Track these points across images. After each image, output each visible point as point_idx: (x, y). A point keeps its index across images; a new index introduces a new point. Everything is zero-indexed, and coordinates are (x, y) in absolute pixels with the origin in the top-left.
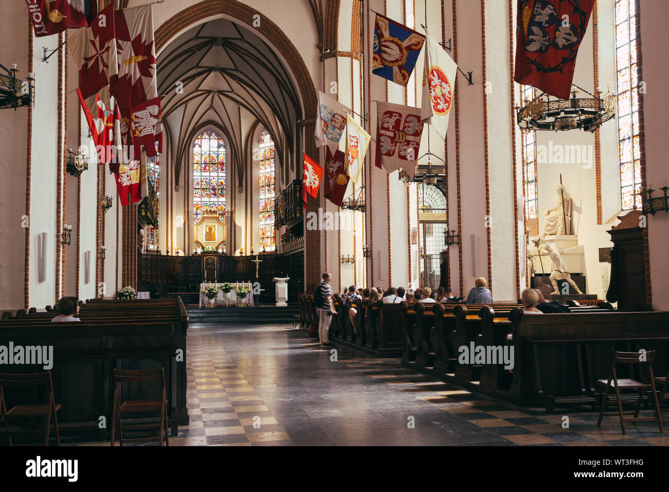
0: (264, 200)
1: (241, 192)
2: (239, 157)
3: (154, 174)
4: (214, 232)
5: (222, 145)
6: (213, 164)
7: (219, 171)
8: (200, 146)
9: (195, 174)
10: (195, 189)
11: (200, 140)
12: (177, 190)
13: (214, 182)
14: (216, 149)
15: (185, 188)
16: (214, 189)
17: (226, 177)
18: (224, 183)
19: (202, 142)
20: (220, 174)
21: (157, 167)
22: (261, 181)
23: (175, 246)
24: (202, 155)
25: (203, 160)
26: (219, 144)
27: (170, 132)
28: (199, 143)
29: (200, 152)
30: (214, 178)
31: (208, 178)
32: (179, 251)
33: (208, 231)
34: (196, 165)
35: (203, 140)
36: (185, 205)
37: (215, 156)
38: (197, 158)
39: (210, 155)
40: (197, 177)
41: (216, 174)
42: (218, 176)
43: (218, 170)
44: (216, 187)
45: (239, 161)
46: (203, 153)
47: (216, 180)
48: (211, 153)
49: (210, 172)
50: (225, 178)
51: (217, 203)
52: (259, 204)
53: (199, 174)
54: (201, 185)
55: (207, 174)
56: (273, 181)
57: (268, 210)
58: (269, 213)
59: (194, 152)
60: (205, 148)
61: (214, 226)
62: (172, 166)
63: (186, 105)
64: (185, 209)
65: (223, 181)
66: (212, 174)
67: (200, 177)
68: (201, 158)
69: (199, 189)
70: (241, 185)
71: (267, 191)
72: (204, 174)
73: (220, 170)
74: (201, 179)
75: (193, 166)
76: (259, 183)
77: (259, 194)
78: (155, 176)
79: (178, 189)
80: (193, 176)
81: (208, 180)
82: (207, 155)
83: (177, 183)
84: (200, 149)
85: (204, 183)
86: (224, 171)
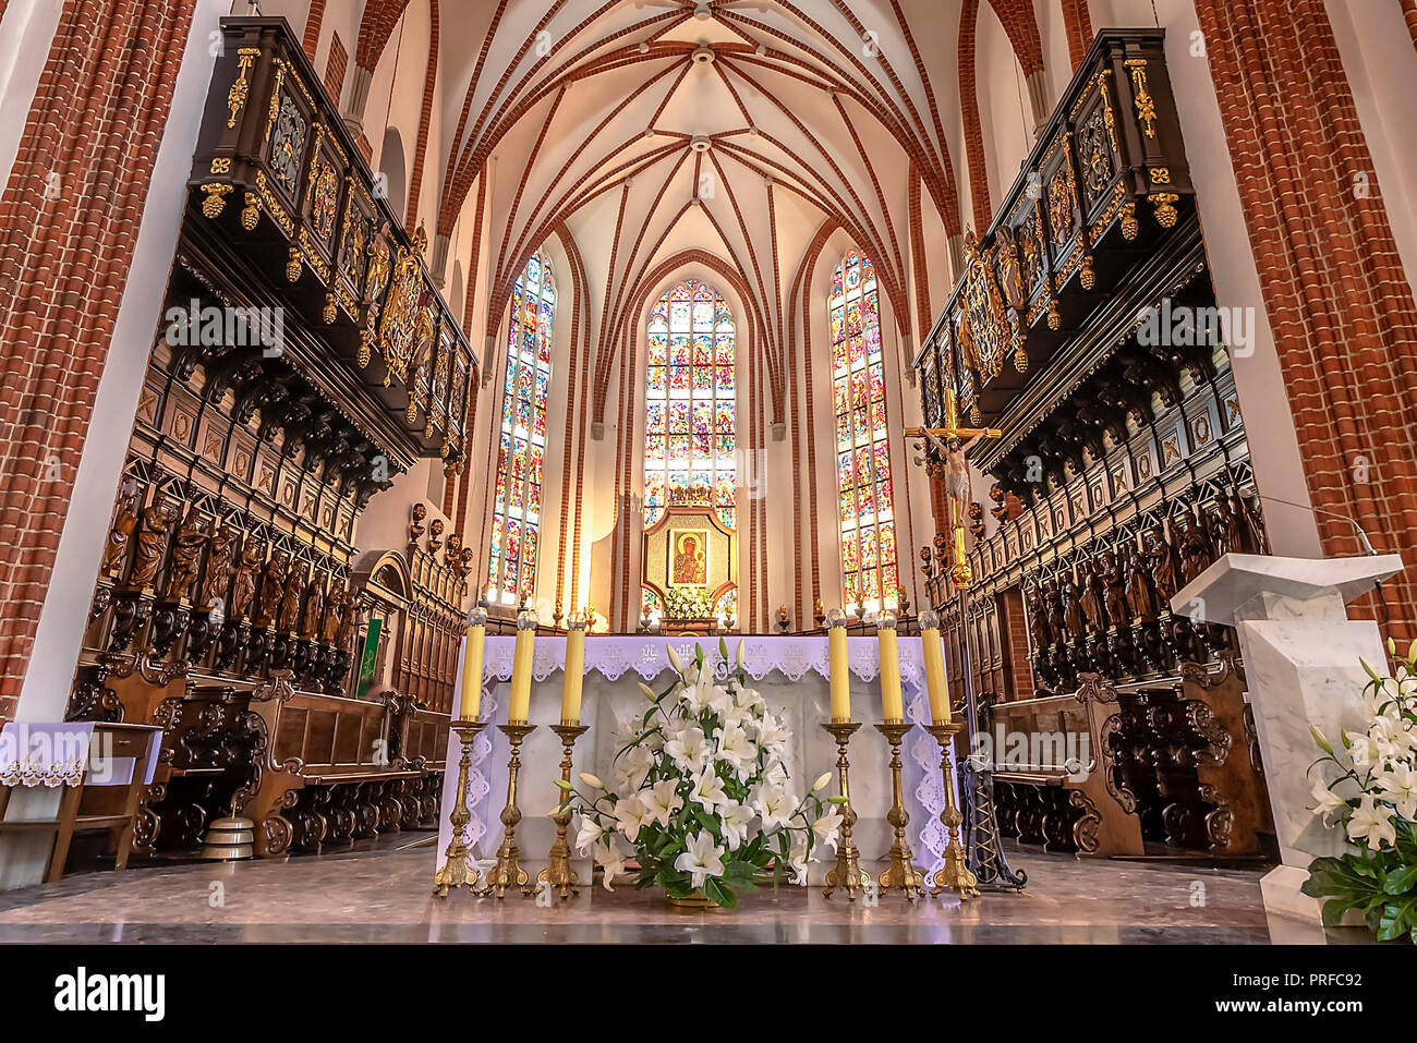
0: (850, 454)
1: (779, 436)
2: (772, 338)
3: (533, 384)
4: (700, 555)
5: (725, 315)
6: (702, 365)
7: (717, 386)
8: (667, 320)
9: (651, 393)
10: (651, 434)
11: (665, 306)
12: (598, 435)
13: (703, 414)
14: (709, 328)
15: (620, 431)
16: (703, 435)
17: (737, 399)
18: (732, 418)
19: (673, 311)
20: (721, 394)
21: (543, 365)
22: (839, 400)
23: (583, 602)
24: (670, 343)
25: (674, 355)
26: (717, 312)
27: (584, 277)
28: (664, 313)
29: (666, 336)
30: (703, 405)
31: (687, 403)
32: (596, 616)
33: (683, 552)
34: (653, 370)
35: (676, 306)
36: (618, 479)
37: (704, 346)
38: (658, 351)
39: (692, 342)
40: (656, 403)
41: (708, 393)
42: (715, 399)
43: (714, 382)
44: (709, 429)
45: (773, 349)
46: (673, 337)
47: (709, 410)
48: (696, 336)
49: (692, 388)
50: (733, 403)
51: (710, 474)
52: (834, 468)
53: (661, 394)
54: (667, 426)
55: (685, 393)
56: (876, 392)
57: (866, 481)
58: (869, 492)
59: (650, 336)
60: (680, 324)
61: (702, 536)
62: (585, 368)
63: (626, 190)
64: (617, 490)
65: (727, 412)
66: (698, 393)
67: (664, 403)
68: (668, 349)
69: (660, 434)
70: (779, 416)
71: (858, 425)
72: (674, 393)
73: (720, 381)
74: (667, 408)
75: (645, 374)
76: (831, 405)
77: (834, 439)
78: (533, 390)
79: (602, 433)
80: (645, 399)
81: (686, 410)
82: (684, 342)
83: (599, 415)
84: (665, 329)
85: (675, 418)
86: (732, 385)
